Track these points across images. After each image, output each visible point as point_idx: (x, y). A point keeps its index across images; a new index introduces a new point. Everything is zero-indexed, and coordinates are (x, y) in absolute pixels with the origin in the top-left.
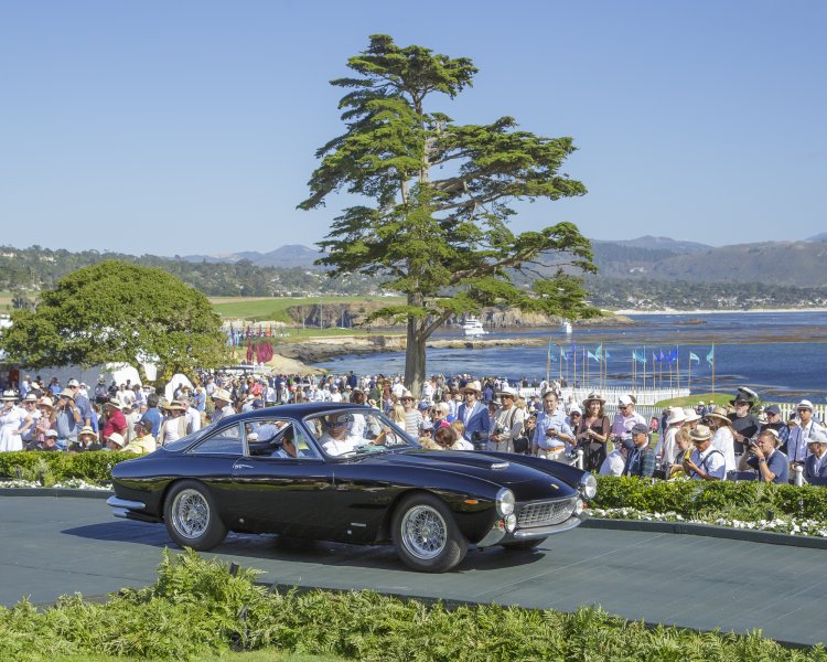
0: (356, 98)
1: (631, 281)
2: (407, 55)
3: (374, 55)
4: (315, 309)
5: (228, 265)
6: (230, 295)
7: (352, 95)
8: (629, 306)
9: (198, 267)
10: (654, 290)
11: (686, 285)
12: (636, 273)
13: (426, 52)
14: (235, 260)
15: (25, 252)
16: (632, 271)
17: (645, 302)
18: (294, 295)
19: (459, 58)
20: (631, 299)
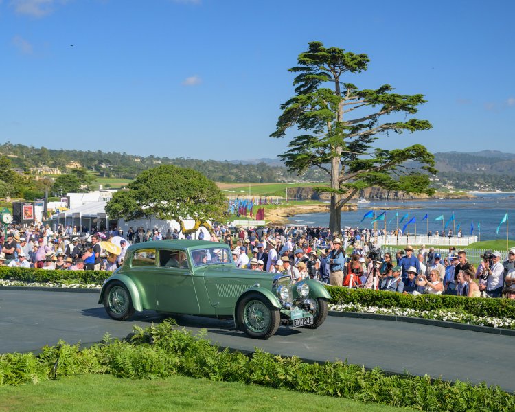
0: (303, 78)
1: (477, 175)
2: (330, 52)
3: (312, 53)
4: (299, 189)
5: (253, 166)
6: (253, 182)
7: (300, 76)
8: (476, 188)
9: (237, 167)
10: (490, 181)
11: (508, 177)
12: (481, 170)
13: (340, 51)
14: (257, 163)
15: (146, 159)
16: (478, 169)
17: (485, 187)
18: (289, 182)
19: (360, 54)
20: (476, 185)
